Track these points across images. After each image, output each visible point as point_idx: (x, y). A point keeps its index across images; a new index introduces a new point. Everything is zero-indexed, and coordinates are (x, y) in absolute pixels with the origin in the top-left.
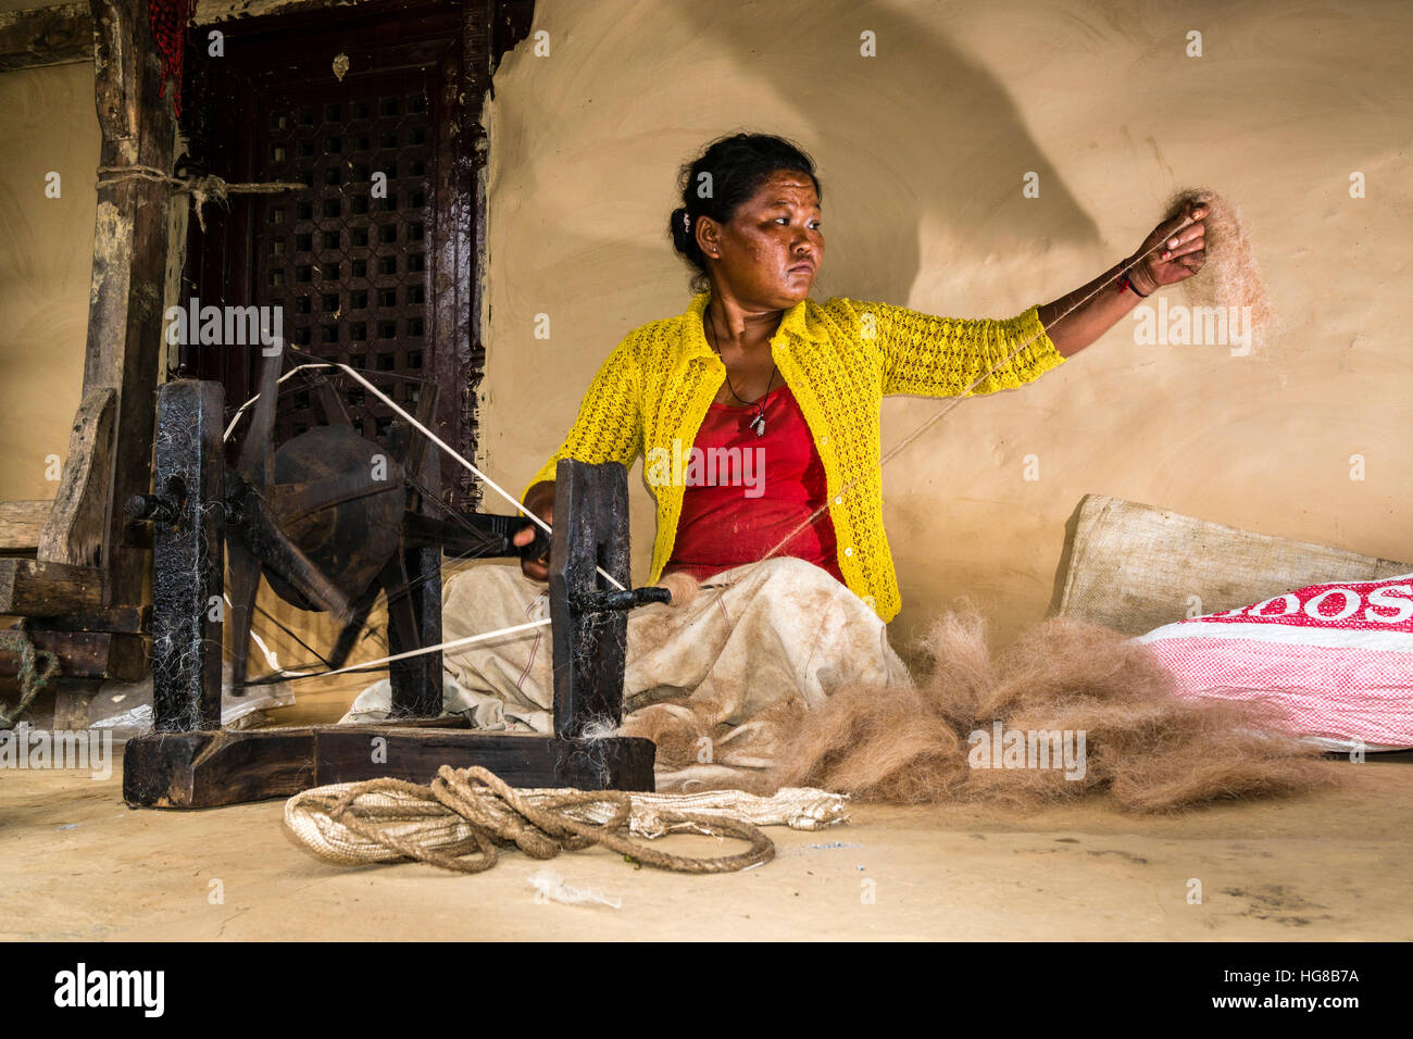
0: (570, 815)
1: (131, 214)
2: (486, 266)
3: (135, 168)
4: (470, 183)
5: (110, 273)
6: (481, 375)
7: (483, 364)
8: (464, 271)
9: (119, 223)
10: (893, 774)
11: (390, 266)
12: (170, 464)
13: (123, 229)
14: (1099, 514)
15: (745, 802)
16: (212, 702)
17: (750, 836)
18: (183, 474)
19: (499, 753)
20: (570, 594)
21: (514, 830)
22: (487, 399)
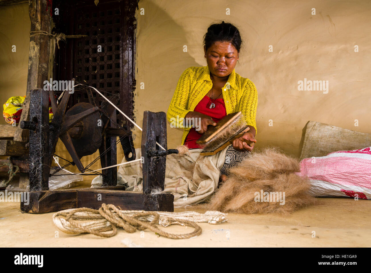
0: (142, 219)
1: (39, 44)
2: (136, 57)
3: (40, 31)
4: (132, 34)
5: (33, 61)
6: (135, 88)
7: (136, 85)
8: (131, 58)
9: (36, 47)
10: (245, 204)
11: (110, 58)
12: (34, 113)
13: (37, 48)
14: (312, 127)
15: (196, 215)
16: (46, 182)
17: (195, 227)
18: (37, 116)
19: (127, 198)
20: (147, 151)
21: (122, 224)
22: (137, 95)
